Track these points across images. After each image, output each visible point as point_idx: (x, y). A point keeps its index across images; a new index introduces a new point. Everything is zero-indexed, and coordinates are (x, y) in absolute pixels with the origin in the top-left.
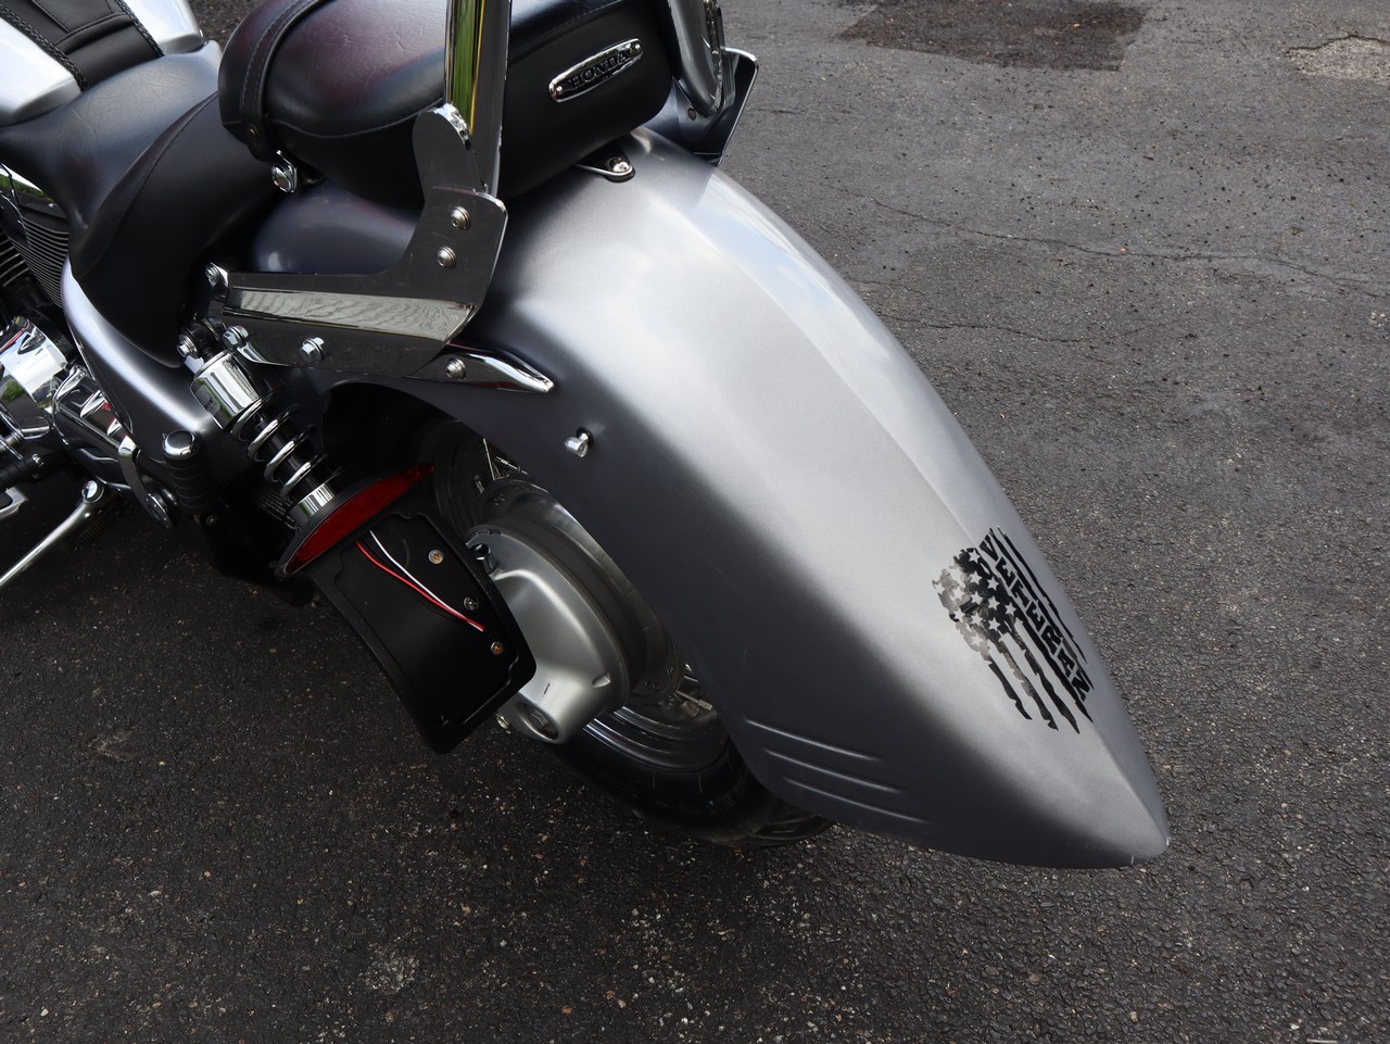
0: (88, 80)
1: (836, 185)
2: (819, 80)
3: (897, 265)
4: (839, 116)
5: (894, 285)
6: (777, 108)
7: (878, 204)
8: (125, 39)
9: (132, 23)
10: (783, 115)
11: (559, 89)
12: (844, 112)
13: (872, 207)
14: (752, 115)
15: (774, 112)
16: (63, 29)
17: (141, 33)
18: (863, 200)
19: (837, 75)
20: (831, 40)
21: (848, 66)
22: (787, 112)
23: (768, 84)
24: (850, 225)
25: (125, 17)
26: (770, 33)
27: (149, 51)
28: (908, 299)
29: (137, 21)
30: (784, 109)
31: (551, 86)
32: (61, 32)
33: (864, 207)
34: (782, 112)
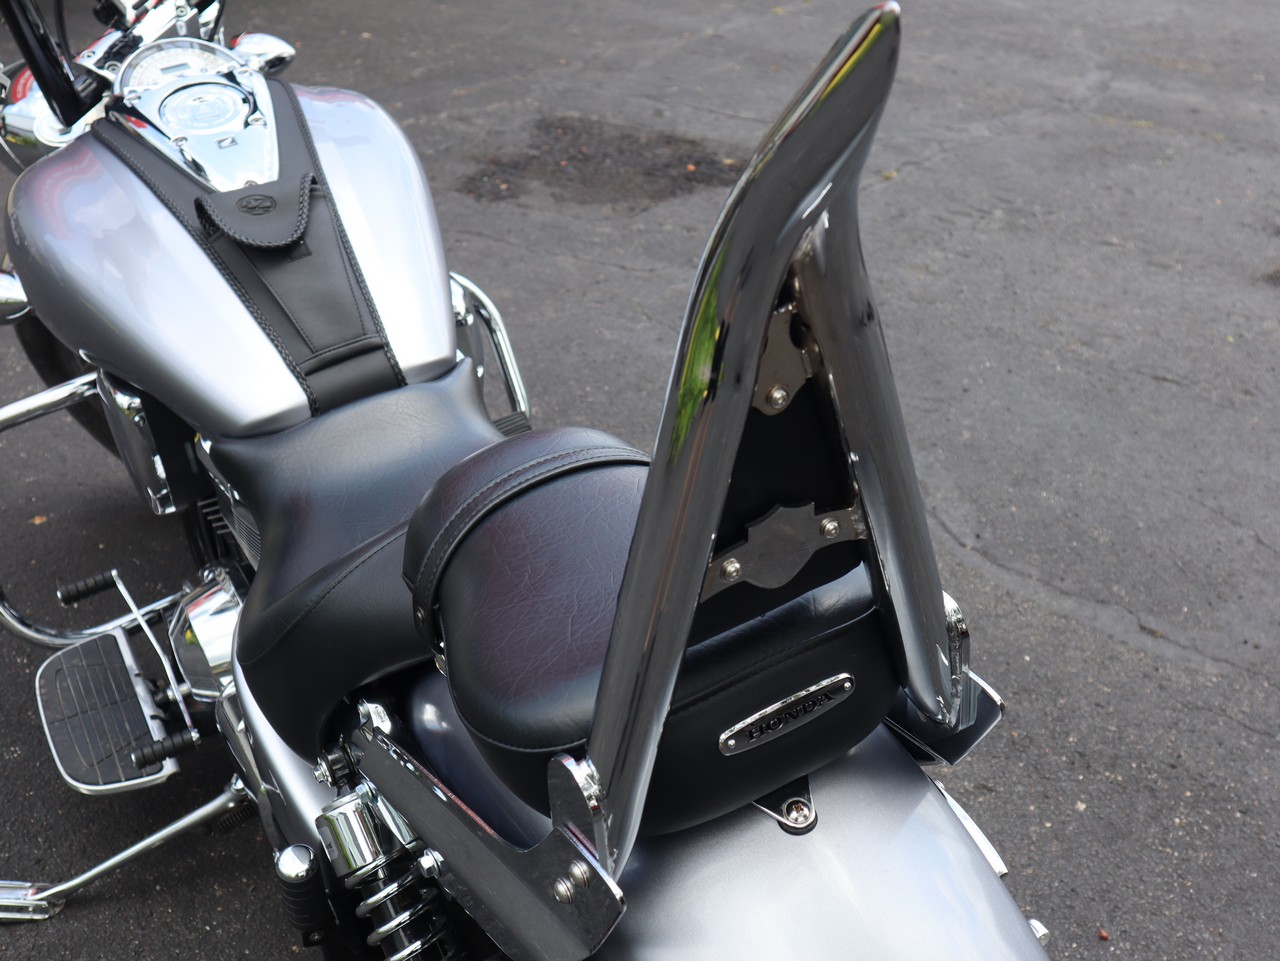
0: (321, 406)
1: (1211, 503)
2: (1224, 340)
3: (1265, 641)
4: (1238, 397)
5: (1252, 672)
6: (1161, 373)
7: (1259, 541)
8: (370, 365)
9: (382, 347)
10: (1167, 384)
11: (732, 742)
12: (1247, 392)
13: (1250, 544)
14: (1126, 379)
15: (1156, 378)
16: (310, 348)
17: (389, 359)
18: (1239, 532)
19: (1248, 336)
20: (1254, 281)
21: (1267, 325)
22: (1172, 381)
23: (1158, 335)
24: (1214, 567)
25: (376, 340)
26: (1178, 261)
27: (394, 380)
28: (1266, 698)
29: (388, 344)
30: (1170, 377)
31: (723, 737)
32: (307, 351)
33: (1240, 542)
34: (1165, 379)
